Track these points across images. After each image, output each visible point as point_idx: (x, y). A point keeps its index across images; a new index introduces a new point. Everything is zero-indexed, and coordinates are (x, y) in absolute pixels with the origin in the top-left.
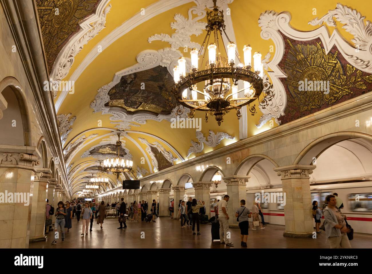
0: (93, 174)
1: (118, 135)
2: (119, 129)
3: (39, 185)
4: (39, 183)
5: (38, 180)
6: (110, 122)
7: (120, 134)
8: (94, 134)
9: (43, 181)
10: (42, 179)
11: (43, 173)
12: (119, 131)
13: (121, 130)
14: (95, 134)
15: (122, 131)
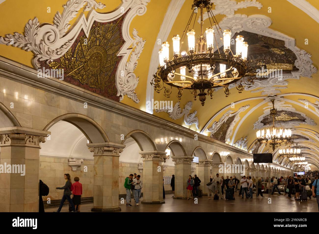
0: (297, 144)
1: (272, 101)
2: (268, 95)
3: (153, 163)
4: (153, 162)
5: (152, 160)
6: (251, 92)
7: (274, 100)
8: (243, 107)
9: (155, 160)
10: (154, 158)
11: (154, 154)
12: (271, 97)
13: (272, 95)
14: (245, 106)
15: (274, 96)
